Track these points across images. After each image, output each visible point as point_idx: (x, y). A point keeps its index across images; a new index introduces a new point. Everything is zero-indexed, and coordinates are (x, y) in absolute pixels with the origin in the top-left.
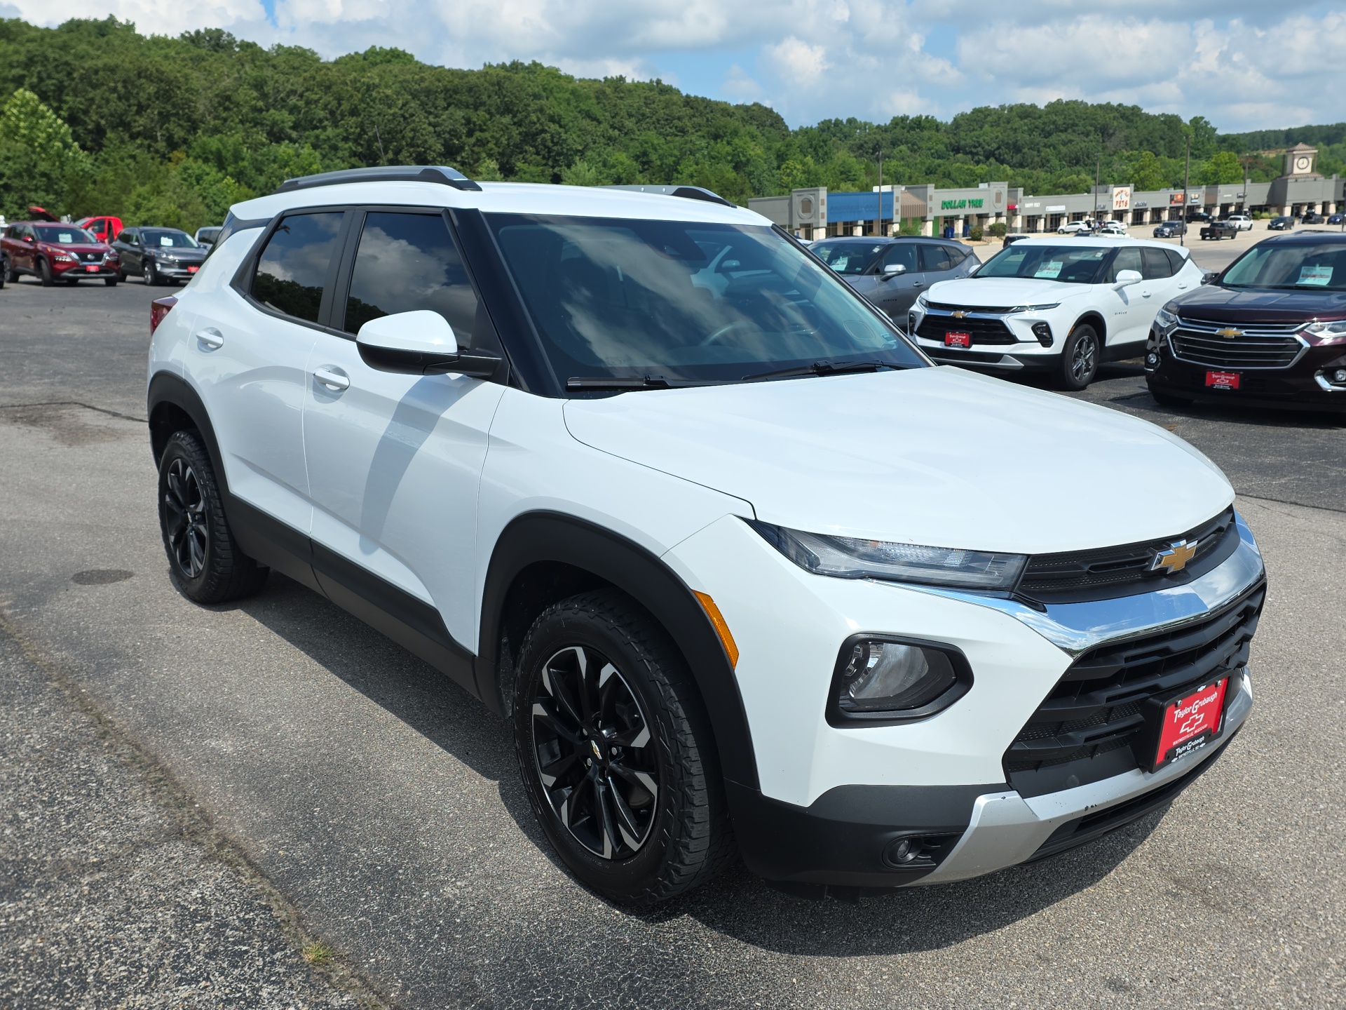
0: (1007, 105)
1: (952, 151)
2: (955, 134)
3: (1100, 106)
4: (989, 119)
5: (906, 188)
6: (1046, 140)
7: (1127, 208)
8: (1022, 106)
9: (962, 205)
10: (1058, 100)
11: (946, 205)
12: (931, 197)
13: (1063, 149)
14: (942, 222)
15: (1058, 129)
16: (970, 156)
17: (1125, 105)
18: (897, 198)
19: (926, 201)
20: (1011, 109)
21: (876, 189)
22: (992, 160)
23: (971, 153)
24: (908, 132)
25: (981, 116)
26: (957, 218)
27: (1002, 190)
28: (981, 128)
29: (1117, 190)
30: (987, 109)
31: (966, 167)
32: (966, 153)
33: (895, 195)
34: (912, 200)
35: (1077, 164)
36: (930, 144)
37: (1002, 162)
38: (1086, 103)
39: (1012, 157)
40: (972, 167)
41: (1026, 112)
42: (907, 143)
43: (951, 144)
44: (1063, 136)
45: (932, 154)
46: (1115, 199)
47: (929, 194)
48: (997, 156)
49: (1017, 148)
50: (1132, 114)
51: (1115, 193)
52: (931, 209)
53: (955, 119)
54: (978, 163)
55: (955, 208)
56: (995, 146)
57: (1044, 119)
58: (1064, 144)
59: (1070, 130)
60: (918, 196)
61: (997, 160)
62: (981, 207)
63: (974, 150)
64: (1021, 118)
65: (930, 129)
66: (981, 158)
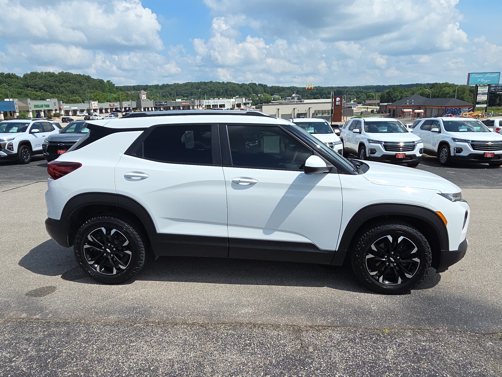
0: (44, 72)
1: (26, 86)
2: (25, 81)
3: (77, 75)
4: (38, 76)
5: (18, 100)
6: (61, 85)
7: (97, 108)
8: (49, 73)
9: (42, 106)
10: (62, 72)
11: (36, 106)
12: (29, 103)
13: (68, 88)
14: (35, 112)
15: (64, 81)
16: (33, 89)
17: (85, 75)
18: (16, 103)
19: (28, 105)
20: (46, 73)
21: (6, 100)
22: (42, 91)
23: (33, 88)
24: (5, 78)
25: (34, 75)
26: (41, 111)
28: (36, 79)
29: (93, 102)
30: (36, 72)
31: (33, 93)
32: (31, 88)
33: (15, 102)
34: (22, 104)
35: (73, 93)
36: (16, 84)
37: (46, 92)
38: (72, 74)
39: (50, 90)
40: (34, 93)
41: (51, 75)
42: (6, 83)
43: (25, 84)
44: (67, 84)
45: (18, 87)
46: (93, 105)
47: (28, 102)
48: (44, 89)
49: (51, 88)
50: (88, 78)
52: (30, 107)
53: (24, 75)
54: (37, 91)
55: (39, 107)
56: (43, 86)
57: (58, 78)
58: (68, 87)
59: (68, 82)
60: (24, 103)
61: (44, 90)
62: (49, 107)
63: (35, 87)
64: (50, 77)
65: (14, 78)
66: (38, 90)
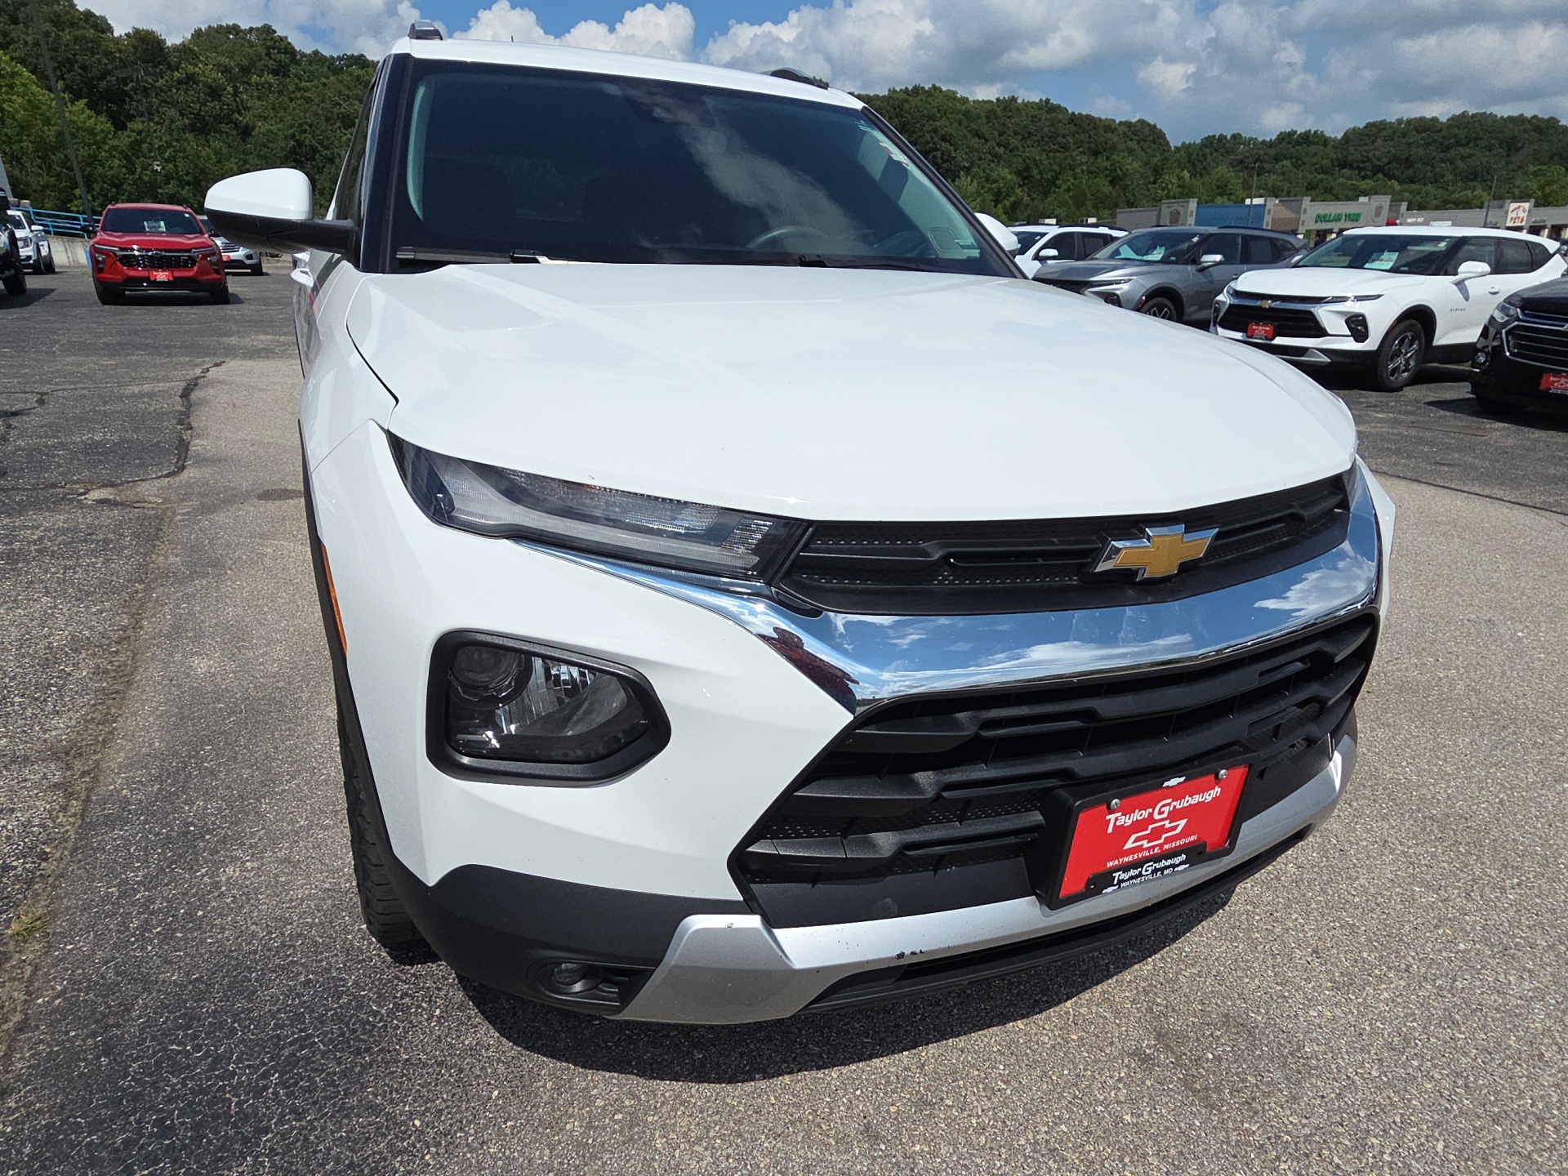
0: (1405, 119)
1: (1338, 166)
2: (1344, 149)
3: (1511, 118)
4: (1383, 133)
5: (1280, 201)
6: (1442, 155)
7: (1523, 224)
8: (1422, 119)
9: (1338, 219)
10: (1464, 113)
11: (1320, 218)
12: (1305, 210)
13: (1461, 164)
14: (1313, 236)
15: (1458, 143)
16: (1356, 172)
17: (1540, 116)
18: (1269, 211)
19: (1299, 213)
20: (1409, 122)
21: (1248, 202)
22: (1380, 175)
23: (1358, 168)
24: (1294, 147)
25: (1375, 131)
26: (1331, 231)
27: (1383, 204)
28: (1373, 142)
29: (1514, 206)
30: (1382, 123)
31: (1350, 182)
32: (1352, 168)
33: (1267, 207)
34: (1285, 213)
35: (1475, 179)
36: (1315, 160)
37: (1391, 178)
38: (1496, 116)
39: (1402, 172)
40: (1355, 182)
41: (1425, 126)
42: (1291, 158)
43: (1338, 159)
44: (1462, 150)
45: (1316, 170)
46: (1510, 215)
47: (1303, 206)
48: (1386, 171)
49: (1408, 163)
50: (1547, 127)
51: (1511, 209)
52: (1303, 222)
53: (1345, 134)
54: (1364, 178)
55: (1329, 221)
56: (1386, 160)
57: (1444, 133)
58: (1463, 158)
59: (1471, 144)
60: (1290, 208)
61: (1385, 175)
62: (1357, 220)
63: (1361, 165)
64: (1419, 132)
65: (1317, 143)
66: (1368, 173)
